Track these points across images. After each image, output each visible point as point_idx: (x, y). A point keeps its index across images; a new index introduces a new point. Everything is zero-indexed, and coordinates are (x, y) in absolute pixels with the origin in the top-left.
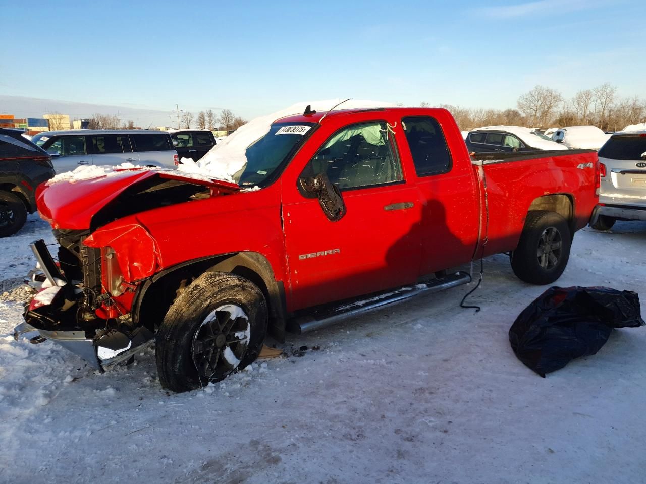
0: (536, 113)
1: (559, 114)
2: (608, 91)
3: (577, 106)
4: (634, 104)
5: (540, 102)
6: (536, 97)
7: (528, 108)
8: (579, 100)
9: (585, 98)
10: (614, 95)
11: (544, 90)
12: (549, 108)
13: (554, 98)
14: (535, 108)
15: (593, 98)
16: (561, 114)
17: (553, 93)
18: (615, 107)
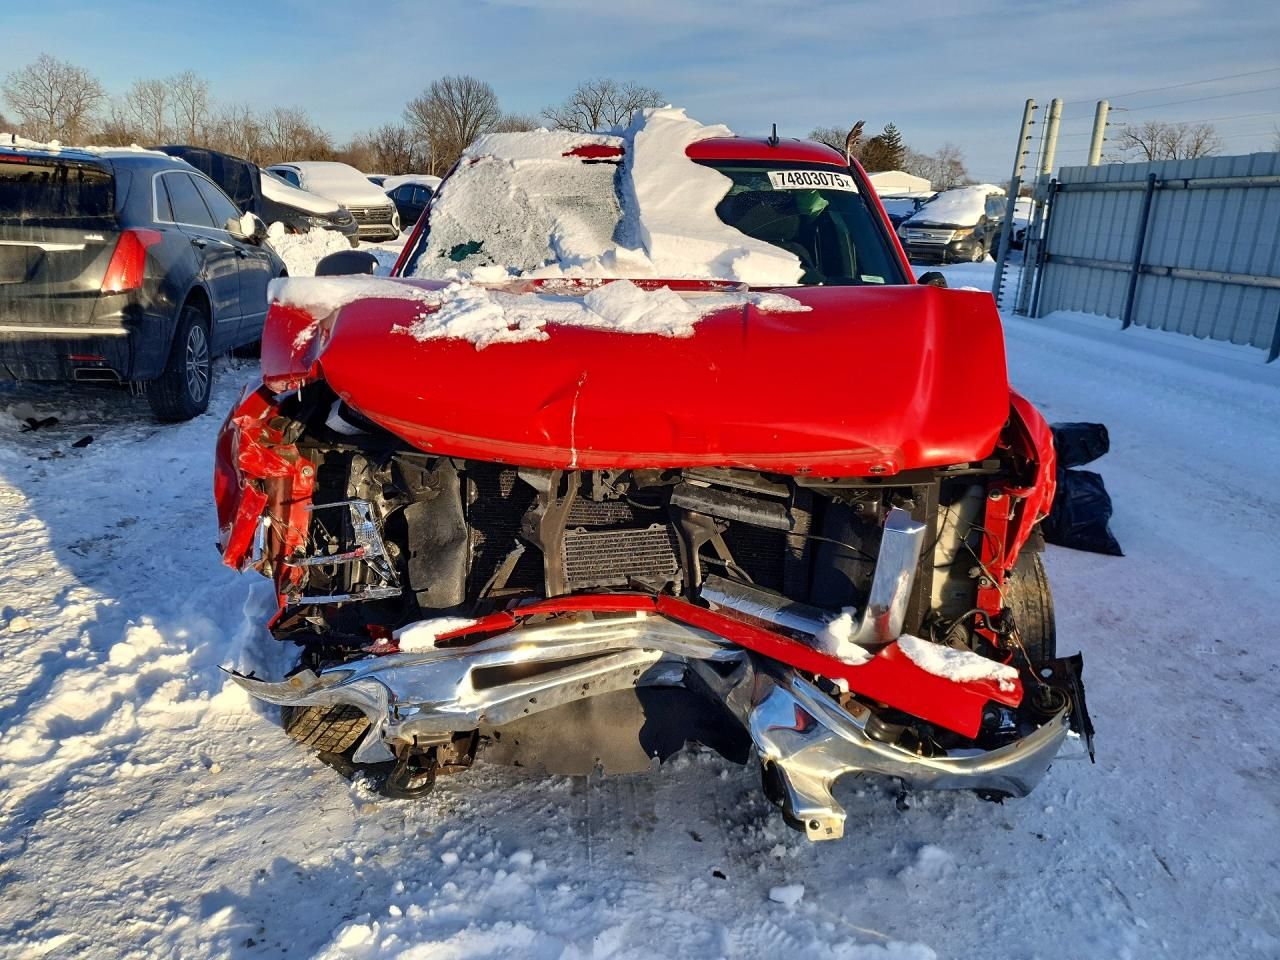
0: (51, 118)
1: (103, 125)
2: (194, 88)
3: (138, 110)
4: (246, 119)
5: (56, 95)
6: (46, 82)
7: (31, 106)
8: (141, 98)
9: (152, 95)
10: (207, 96)
11: (62, 69)
12: (78, 110)
13: (86, 87)
14: (48, 105)
15: (168, 98)
16: (107, 126)
17: (82, 76)
18: (213, 122)
